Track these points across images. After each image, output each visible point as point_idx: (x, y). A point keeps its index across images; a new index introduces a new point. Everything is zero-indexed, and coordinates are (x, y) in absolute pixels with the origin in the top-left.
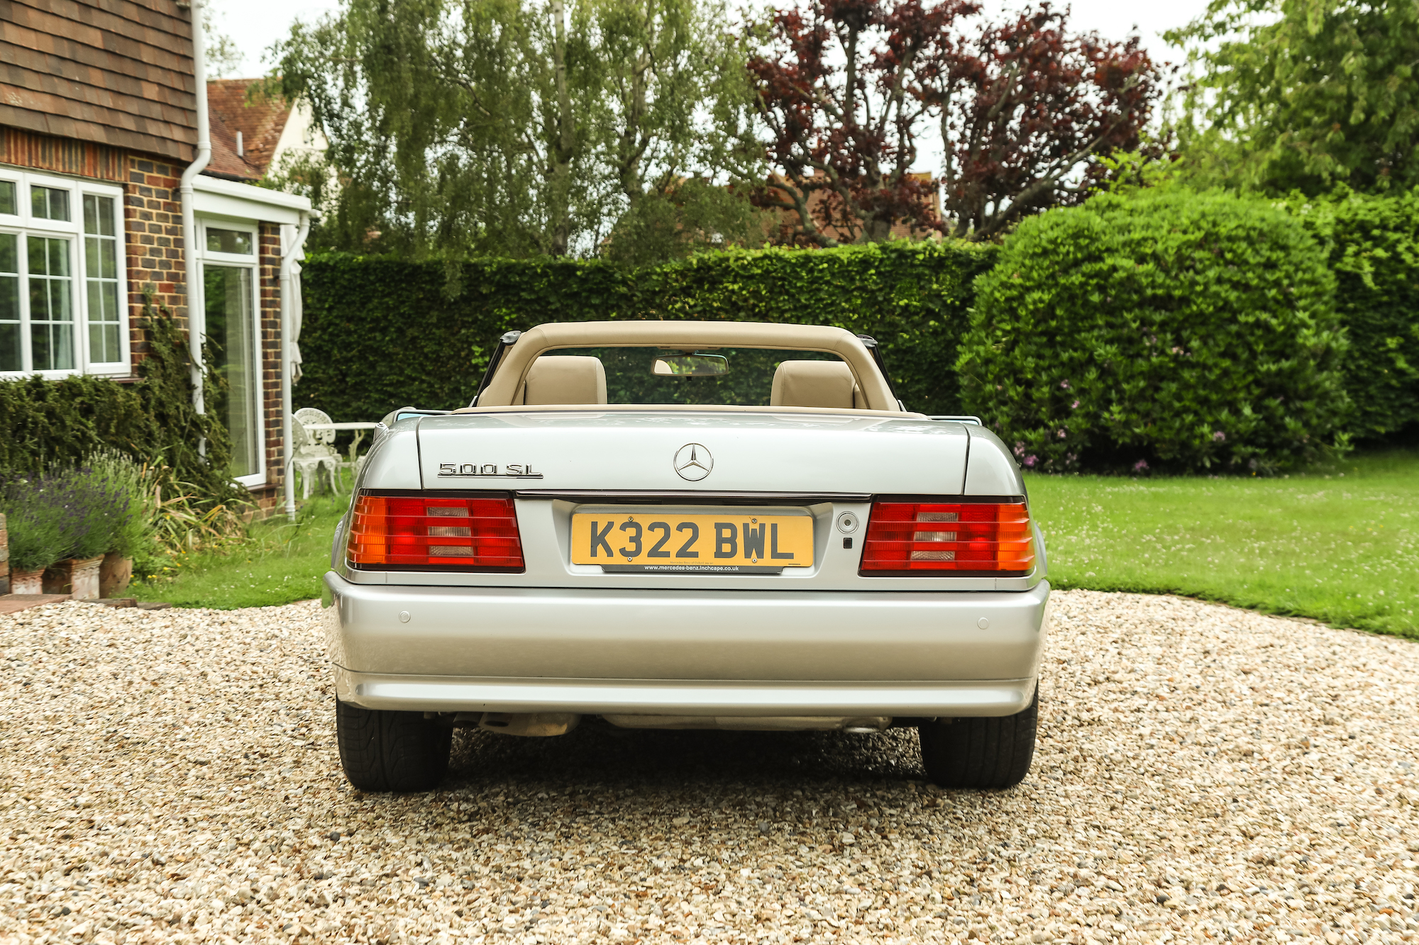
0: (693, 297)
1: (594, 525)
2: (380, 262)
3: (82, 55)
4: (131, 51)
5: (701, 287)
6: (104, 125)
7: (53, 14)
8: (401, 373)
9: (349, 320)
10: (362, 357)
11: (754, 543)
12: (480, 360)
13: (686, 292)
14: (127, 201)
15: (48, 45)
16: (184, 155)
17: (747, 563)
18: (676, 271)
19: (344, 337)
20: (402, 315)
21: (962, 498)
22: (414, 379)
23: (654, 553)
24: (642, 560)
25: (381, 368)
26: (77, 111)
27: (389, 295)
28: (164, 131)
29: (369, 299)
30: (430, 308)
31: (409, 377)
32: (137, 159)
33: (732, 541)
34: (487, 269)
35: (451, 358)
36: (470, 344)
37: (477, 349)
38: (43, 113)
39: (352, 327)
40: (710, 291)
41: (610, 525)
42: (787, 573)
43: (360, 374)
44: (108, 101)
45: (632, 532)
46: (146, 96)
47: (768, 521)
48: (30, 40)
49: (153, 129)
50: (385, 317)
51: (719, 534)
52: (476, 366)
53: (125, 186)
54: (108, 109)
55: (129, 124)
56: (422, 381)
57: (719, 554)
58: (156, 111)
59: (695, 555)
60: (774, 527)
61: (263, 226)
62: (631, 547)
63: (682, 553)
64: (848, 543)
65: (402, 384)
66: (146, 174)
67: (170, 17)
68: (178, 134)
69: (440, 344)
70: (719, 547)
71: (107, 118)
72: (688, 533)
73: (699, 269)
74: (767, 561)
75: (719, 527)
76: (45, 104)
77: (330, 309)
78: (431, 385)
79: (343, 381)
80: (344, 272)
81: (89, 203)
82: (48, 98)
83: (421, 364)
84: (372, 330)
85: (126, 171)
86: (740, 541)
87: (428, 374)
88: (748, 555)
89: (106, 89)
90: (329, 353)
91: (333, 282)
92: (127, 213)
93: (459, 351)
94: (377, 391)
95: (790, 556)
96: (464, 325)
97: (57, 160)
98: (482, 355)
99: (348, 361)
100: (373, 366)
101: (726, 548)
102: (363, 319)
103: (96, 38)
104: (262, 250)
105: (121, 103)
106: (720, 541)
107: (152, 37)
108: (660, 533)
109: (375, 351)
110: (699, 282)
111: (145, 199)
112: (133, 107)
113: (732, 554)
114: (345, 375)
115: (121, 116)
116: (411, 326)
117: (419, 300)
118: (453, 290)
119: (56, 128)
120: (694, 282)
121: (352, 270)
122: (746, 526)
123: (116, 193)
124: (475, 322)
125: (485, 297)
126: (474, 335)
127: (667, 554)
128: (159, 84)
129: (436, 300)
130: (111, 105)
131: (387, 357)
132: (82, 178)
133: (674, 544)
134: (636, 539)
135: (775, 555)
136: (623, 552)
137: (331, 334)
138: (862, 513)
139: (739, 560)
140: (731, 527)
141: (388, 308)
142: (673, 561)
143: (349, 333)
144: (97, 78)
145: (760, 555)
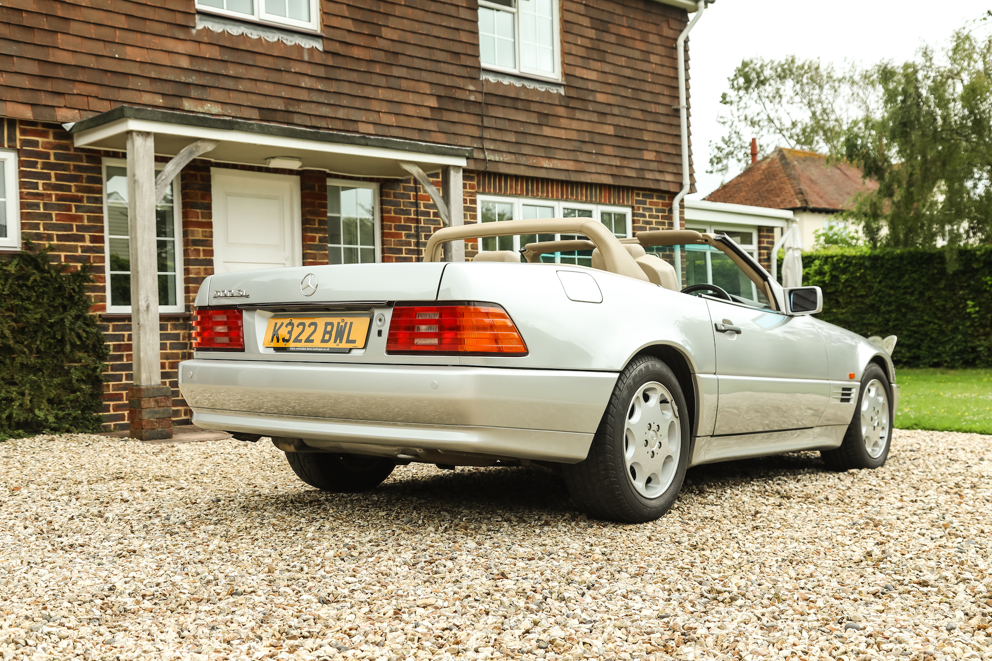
1: (276, 324)
2: (910, 253)
3: (597, 139)
4: (635, 135)
6: (612, 175)
7: (578, 119)
8: (922, 319)
9: (891, 288)
10: (898, 309)
11: (340, 335)
12: (972, 310)
14: (634, 215)
15: (574, 135)
16: (672, 188)
17: (334, 346)
19: (887, 298)
20: (923, 284)
21: (436, 303)
22: (930, 323)
23: (296, 340)
24: (290, 344)
25: (910, 316)
26: (593, 168)
27: (914, 272)
28: (658, 176)
29: (903, 275)
30: (941, 279)
31: (927, 321)
32: (641, 192)
33: (330, 333)
34: (978, 253)
35: (952, 309)
36: (966, 300)
37: (970, 303)
38: (568, 170)
39: (892, 292)
41: (282, 324)
42: (354, 352)
43: (896, 319)
44: (617, 162)
45: (290, 328)
46: (646, 158)
47: (348, 320)
48: (562, 134)
49: (649, 175)
50: (912, 285)
51: (326, 328)
52: (970, 314)
53: (633, 208)
54: (616, 166)
55: (633, 174)
56: (935, 324)
57: (323, 341)
58: (654, 166)
59: (312, 341)
60: (351, 323)
61: (760, 229)
62: (287, 337)
63: (308, 340)
64: (380, 333)
65: (922, 325)
66: (648, 200)
67: (667, 115)
68: (669, 177)
69: (946, 301)
70: (324, 336)
71: (615, 171)
72: (312, 328)
74: (344, 345)
75: (327, 324)
76: (570, 165)
77: (880, 282)
78: (940, 326)
79: (887, 324)
80: (888, 260)
81: (606, 217)
82: (571, 163)
83: (934, 313)
84: (905, 293)
85: (632, 199)
86: (334, 333)
87: (939, 319)
88: (335, 341)
89: (615, 156)
90: (879, 308)
91: (882, 266)
92: (634, 222)
93: (959, 304)
94: (907, 330)
95: (354, 342)
96: (962, 288)
97: (582, 195)
98: (974, 306)
99: (889, 312)
100: (904, 315)
101: (327, 337)
102: (899, 287)
103: (610, 130)
105: (626, 163)
106: (326, 332)
107: (652, 127)
108: (301, 328)
109: (907, 306)
111: (647, 214)
112: (637, 165)
113: (327, 341)
114: (888, 321)
115: (626, 170)
116: (929, 290)
117: (933, 274)
118: (952, 267)
119: (574, 178)
121: (893, 258)
122: (339, 323)
123: (628, 211)
124: (969, 286)
125: (977, 270)
126: (969, 294)
127: (300, 341)
128: (656, 152)
129: (943, 272)
130: (618, 164)
131: (913, 309)
132: (600, 203)
133: (303, 337)
134: (290, 333)
135: (348, 341)
136: (284, 340)
137: (880, 297)
138: (388, 314)
139: (331, 345)
140: (332, 324)
141: (915, 280)
142: (302, 345)
143: (890, 295)
144: (608, 150)
145: (341, 342)
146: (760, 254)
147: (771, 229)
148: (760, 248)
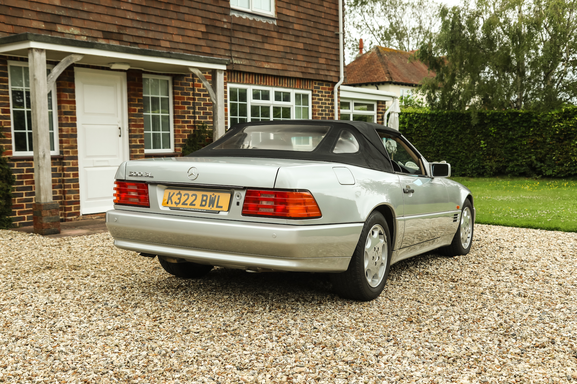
0: (562, 123)
1: (170, 193)
2: (452, 113)
3: (294, 51)
4: (315, 48)
5: (565, 119)
6: (302, 72)
7: (284, 39)
8: (457, 150)
9: (441, 132)
10: (444, 144)
11: (212, 202)
12: (483, 146)
13: (560, 121)
14: (313, 95)
15: (281, 49)
16: (334, 80)
17: (209, 209)
18: (557, 114)
19: (439, 138)
20: (458, 130)
21: (274, 189)
22: (461, 152)
23: (184, 204)
24: (180, 206)
25: (450, 148)
26: (291, 68)
27: (454, 124)
28: (326, 73)
29: (448, 126)
30: (467, 128)
31: (459, 151)
32: (317, 82)
33: (206, 201)
34: (488, 114)
35: (473, 145)
36: (480, 140)
37: (482, 142)
38: (278, 69)
39: (441, 134)
40: (569, 120)
41: (174, 193)
42: (221, 213)
43: (443, 150)
44: (305, 64)
45: (179, 196)
46: (320, 62)
47: (217, 194)
48: (275, 48)
49: (322, 72)
50: (452, 131)
51: (203, 198)
52: (482, 148)
53: (312, 91)
54: (304, 67)
55: (313, 71)
56: (464, 153)
57: (201, 205)
58: (324, 67)
59: (194, 205)
60: (219, 196)
61: (378, 102)
62: (178, 201)
63: (191, 204)
64: (238, 204)
65: (457, 153)
66: (321, 87)
67: (332, 37)
68: (332, 74)
69: (470, 140)
70: (202, 203)
71: (304, 70)
72: (194, 197)
73: (565, 112)
74: (215, 209)
75: (203, 196)
76: (279, 67)
77: (435, 129)
78: (466, 154)
79: (438, 152)
80: (440, 117)
81: (298, 96)
82: (280, 65)
83: (463, 147)
84: (448, 135)
85: (312, 86)
86: (208, 201)
87: (466, 150)
88: (209, 206)
89: (304, 61)
90: (434, 143)
91: (436, 120)
92: (313, 99)
93: (477, 142)
94: (449, 156)
95: (221, 207)
96: (478, 134)
97: (285, 83)
98: (484, 144)
99: (440, 146)
100: (448, 147)
101: (204, 203)
102: (445, 132)
103: (301, 46)
104: (378, 110)
105: (309, 65)
106: (202, 200)
107: (324, 44)
108: (186, 197)
109: (449, 142)
110: (565, 117)
111: (320, 94)
112: (315, 66)
113: (205, 205)
114: (439, 150)
115: (309, 69)
116: (461, 134)
117: (464, 125)
118: (474, 122)
119: (281, 74)
120: (563, 117)
121: (443, 116)
122: (211, 196)
123: (309, 93)
124: (482, 133)
125: (487, 124)
126: (482, 137)
127: (187, 204)
128: (326, 59)
129: (469, 125)
130: (305, 66)
131: (452, 144)
132: (295, 88)
133: (189, 202)
134: (179, 199)
135: (217, 207)
136: (176, 203)
137: (435, 137)
138: (243, 194)
139: (207, 208)
140: (206, 196)
141: (454, 128)
142: (188, 206)
143: (440, 136)
144: (300, 58)
145: (213, 206)
146: (378, 116)
147: (384, 102)
148: (378, 113)
